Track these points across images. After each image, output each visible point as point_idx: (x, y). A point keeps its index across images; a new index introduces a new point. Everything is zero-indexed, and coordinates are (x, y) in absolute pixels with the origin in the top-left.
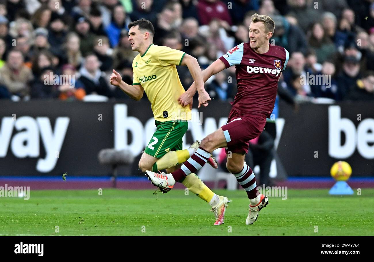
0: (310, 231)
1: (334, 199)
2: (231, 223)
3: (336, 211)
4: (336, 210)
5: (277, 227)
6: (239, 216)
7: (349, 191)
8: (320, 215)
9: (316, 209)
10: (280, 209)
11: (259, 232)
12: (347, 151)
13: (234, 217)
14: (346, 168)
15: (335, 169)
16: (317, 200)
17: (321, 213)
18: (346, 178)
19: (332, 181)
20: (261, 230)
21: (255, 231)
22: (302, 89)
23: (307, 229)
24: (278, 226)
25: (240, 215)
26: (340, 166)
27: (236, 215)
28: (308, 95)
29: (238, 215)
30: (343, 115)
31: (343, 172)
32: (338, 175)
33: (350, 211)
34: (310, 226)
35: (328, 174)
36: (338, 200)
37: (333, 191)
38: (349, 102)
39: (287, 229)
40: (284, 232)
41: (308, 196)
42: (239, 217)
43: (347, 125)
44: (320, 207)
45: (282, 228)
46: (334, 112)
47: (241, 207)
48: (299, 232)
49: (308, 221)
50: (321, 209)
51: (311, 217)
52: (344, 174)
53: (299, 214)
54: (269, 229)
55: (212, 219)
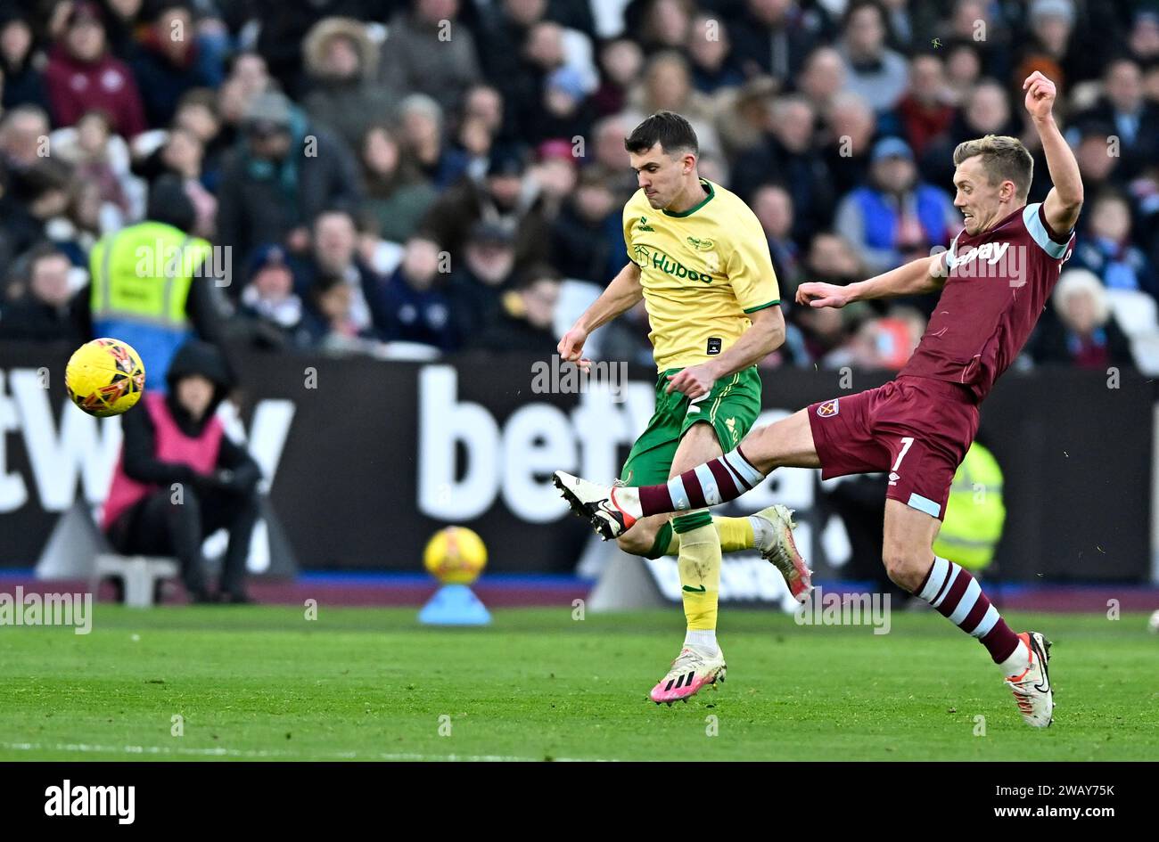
0: (365, 727)
1: (435, 638)
2: (137, 702)
3: (438, 672)
4: (441, 668)
5: (269, 715)
6: (161, 682)
7: (477, 613)
8: (393, 683)
9: (383, 666)
10: (277, 662)
11: (218, 729)
12: (472, 499)
13: (146, 686)
14: (470, 549)
15: (437, 550)
16: (385, 639)
17: (397, 676)
18: (469, 577)
19: (427, 584)
20: (223, 724)
21: (205, 725)
22: (347, 316)
23: (355, 723)
24: (272, 713)
25: (163, 679)
26: (452, 543)
27: (150, 679)
28: (363, 334)
29: (155, 679)
30: (465, 394)
31: (460, 557)
32: (446, 568)
33: (481, 671)
34: (364, 713)
35: (416, 565)
36: (446, 639)
37: (432, 613)
38: (480, 357)
39: (298, 720)
40: (289, 730)
41: (358, 627)
42: (160, 686)
43: (475, 422)
44: (396, 659)
45: (283, 717)
46: (438, 384)
47: (164, 655)
48: (332, 732)
49: (359, 700)
50: (397, 666)
51: (367, 688)
52: (463, 566)
53: (334, 678)
54: (245, 721)
55: (82, 690)
